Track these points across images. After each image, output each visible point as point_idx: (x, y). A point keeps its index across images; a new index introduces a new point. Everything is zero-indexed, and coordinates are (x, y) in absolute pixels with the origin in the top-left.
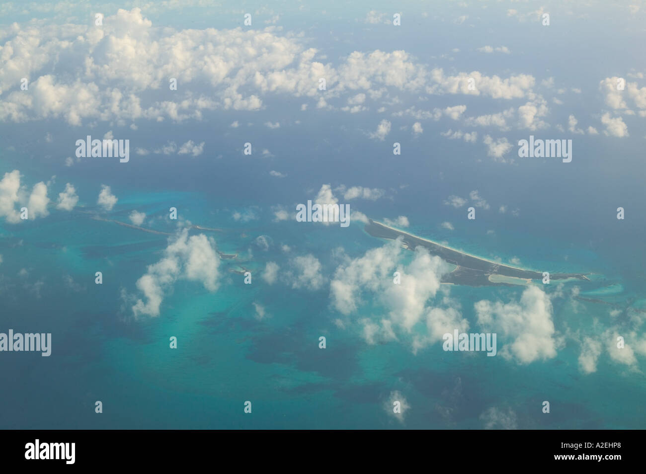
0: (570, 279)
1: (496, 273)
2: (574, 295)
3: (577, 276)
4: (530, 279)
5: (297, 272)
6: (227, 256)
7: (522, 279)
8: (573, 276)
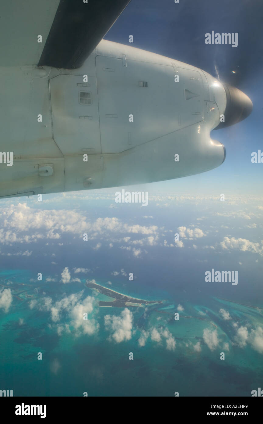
0: (156, 303)
1: (129, 301)
2: (146, 311)
3: (158, 302)
4: (141, 304)
5: (43, 303)
6: (29, 296)
7: (138, 304)
8: (157, 302)
